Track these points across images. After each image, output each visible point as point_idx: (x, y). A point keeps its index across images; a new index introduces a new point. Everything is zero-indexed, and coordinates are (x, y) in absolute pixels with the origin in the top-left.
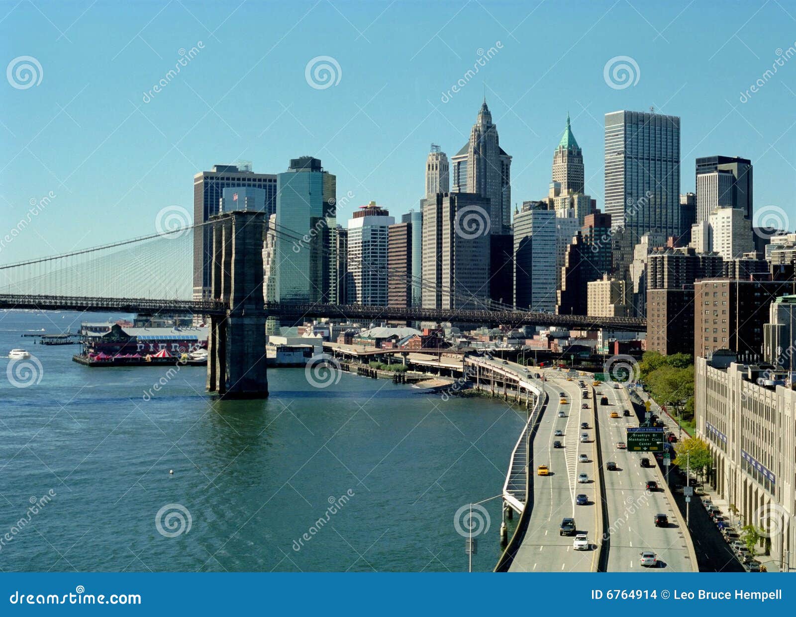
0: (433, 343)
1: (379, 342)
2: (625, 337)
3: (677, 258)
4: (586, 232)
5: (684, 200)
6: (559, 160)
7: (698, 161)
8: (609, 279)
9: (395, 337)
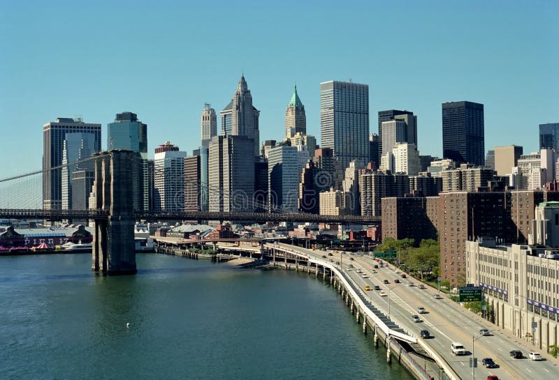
0: (226, 234)
1: (187, 235)
2: (357, 229)
3: (380, 176)
4: (315, 160)
5: (371, 139)
6: (290, 113)
7: (380, 113)
8: (334, 191)
9: (197, 231)
